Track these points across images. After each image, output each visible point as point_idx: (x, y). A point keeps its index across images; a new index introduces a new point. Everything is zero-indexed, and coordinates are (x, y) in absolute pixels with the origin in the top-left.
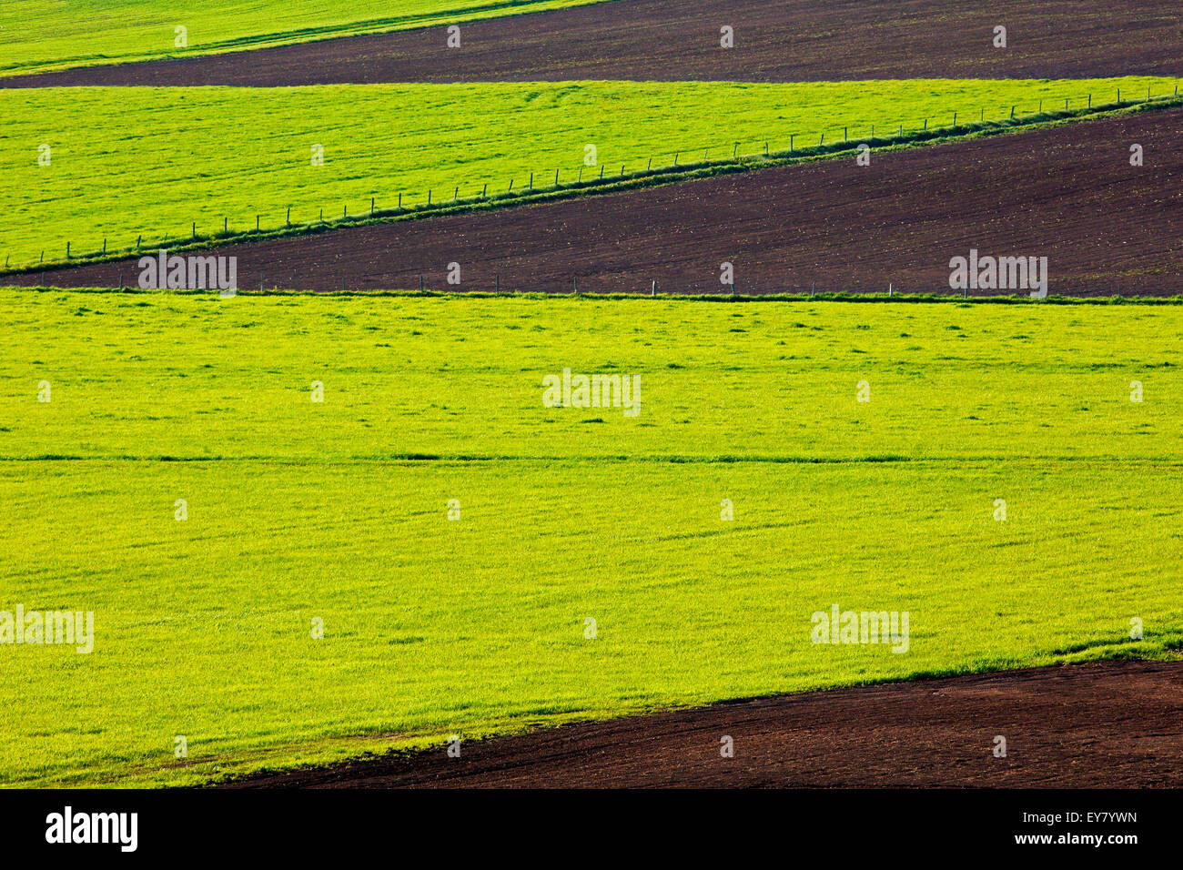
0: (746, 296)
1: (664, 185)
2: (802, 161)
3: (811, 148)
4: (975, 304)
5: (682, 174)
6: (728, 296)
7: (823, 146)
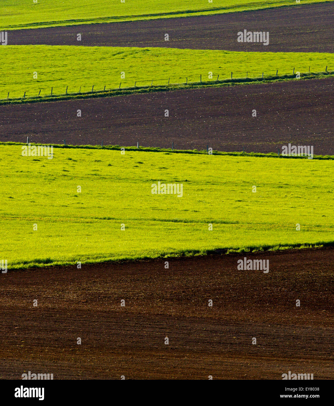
0: (70, 146)
1: (119, 95)
2: (200, 87)
3: (211, 82)
4: (173, 153)
5: (133, 91)
6: (62, 145)
7: (218, 81)
